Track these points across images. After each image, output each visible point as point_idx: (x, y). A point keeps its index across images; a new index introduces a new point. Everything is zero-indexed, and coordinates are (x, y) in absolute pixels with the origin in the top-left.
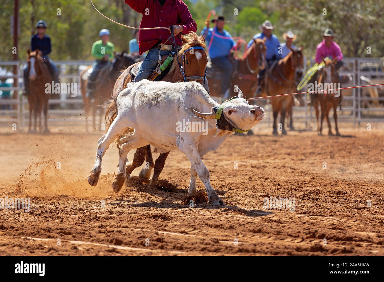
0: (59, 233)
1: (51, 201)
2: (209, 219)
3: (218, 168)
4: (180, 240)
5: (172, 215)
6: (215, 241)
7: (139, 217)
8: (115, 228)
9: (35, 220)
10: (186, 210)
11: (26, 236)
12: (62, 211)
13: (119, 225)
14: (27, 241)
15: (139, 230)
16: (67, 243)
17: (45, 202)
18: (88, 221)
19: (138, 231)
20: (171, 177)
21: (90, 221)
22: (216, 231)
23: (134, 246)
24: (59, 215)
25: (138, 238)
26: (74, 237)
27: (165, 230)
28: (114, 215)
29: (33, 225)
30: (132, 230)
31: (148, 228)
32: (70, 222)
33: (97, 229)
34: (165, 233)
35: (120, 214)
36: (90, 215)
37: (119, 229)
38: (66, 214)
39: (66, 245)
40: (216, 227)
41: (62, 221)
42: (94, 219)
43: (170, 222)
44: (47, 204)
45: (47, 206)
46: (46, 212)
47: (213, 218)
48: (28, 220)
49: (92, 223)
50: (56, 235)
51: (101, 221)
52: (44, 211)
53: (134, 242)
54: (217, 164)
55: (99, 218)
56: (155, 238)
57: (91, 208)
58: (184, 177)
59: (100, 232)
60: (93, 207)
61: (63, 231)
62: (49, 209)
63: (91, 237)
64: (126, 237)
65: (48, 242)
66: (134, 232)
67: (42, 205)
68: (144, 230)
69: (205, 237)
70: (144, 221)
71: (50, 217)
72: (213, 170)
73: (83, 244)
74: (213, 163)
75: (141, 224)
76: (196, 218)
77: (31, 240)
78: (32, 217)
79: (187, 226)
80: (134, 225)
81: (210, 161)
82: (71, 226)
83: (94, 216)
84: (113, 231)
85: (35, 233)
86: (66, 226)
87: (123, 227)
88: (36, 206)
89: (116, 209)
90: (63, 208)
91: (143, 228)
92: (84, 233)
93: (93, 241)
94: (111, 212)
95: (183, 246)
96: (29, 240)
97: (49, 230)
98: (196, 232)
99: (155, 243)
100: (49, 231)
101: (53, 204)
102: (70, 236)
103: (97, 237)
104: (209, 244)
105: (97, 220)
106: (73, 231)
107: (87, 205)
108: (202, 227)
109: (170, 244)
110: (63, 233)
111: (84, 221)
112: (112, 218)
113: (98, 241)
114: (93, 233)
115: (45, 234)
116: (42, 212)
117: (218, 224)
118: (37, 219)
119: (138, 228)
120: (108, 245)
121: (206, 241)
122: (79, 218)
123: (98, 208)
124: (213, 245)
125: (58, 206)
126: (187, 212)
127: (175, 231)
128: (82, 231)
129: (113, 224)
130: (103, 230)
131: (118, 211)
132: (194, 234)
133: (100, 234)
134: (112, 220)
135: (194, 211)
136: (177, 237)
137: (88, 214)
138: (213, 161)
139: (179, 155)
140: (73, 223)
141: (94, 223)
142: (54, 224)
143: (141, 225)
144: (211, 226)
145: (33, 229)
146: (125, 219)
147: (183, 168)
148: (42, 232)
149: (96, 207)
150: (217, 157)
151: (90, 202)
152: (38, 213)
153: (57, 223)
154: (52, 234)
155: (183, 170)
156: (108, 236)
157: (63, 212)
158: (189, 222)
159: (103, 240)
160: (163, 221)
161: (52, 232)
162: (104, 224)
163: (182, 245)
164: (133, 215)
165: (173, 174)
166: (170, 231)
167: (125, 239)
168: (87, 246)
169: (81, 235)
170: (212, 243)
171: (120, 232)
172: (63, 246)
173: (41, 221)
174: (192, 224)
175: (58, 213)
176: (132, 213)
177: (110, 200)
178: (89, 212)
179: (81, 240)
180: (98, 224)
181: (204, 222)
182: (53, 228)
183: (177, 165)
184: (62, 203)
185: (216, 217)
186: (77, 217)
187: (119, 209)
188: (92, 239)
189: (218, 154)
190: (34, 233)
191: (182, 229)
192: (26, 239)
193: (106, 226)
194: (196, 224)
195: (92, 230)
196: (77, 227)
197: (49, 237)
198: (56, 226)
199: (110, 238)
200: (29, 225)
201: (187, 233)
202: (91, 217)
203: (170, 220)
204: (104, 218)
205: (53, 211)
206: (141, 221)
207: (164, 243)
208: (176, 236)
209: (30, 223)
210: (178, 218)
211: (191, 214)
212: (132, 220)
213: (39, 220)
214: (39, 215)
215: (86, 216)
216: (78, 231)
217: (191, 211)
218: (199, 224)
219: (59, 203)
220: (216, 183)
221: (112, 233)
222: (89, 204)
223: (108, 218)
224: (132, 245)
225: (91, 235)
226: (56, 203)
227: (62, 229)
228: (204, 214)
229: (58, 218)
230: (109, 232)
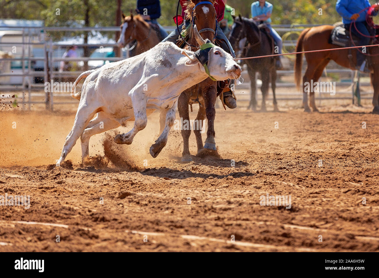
0: (169, 226)
1: (160, 190)
2: (343, 211)
3: (354, 152)
4: (310, 235)
5: (300, 206)
6: (351, 236)
7: (262, 208)
8: (234, 220)
9: (142, 211)
10: (317, 200)
11: (131, 229)
12: (173, 200)
13: (238, 217)
14: (132, 235)
15: (262, 223)
16: (179, 238)
17: (153, 191)
18: (202, 213)
19: (261, 225)
20: (298, 162)
21: (205, 212)
22: (352, 225)
23: (257, 241)
24: (169, 206)
25: (261, 233)
26: (186, 231)
27: (292, 224)
28: (232, 206)
29: (139, 217)
30: (254, 223)
31: (272, 221)
32: (181, 214)
33: (214, 222)
34: (292, 227)
35: (240, 204)
36: (205, 206)
37: (239, 222)
38: (177, 204)
39: (177, 240)
40: (352, 220)
41: (172, 212)
42: (209, 210)
43: (297, 215)
44: (155, 193)
45: (155, 195)
46: (154, 202)
47: (348, 210)
48: (134, 211)
49: (207, 214)
50: (165, 229)
51: (218, 213)
52: (152, 200)
53: (256, 237)
54: (352, 146)
55: (215, 209)
56: (280, 233)
57: (205, 197)
58: (314, 162)
59: (217, 225)
60: (209, 196)
61: (174, 224)
62: (158, 199)
63: (206, 231)
64: (247, 231)
65: (157, 237)
66: (256, 226)
67: (149, 194)
68: (268, 223)
69: (338, 232)
70: (267, 213)
71: (159, 207)
72: (348, 154)
73: (197, 240)
74: (348, 146)
75: (264, 216)
76: (328, 210)
77: (137, 235)
78: (138, 208)
79: (318, 220)
80: (256, 217)
81: (345, 143)
82: (183, 218)
83: (210, 206)
84: (231, 225)
85: (142, 226)
86: (177, 218)
87: (244, 220)
88: (143, 195)
89: (235, 199)
90: (174, 198)
91: (266, 221)
92: (198, 227)
93: (208, 236)
94: (229, 203)
95: (313, 243)
96: (134, 234)
97: (158, 222)
98: (328, 225)
99: (280, 238)
100: (157, 224)
101: (162, 193)
102: (182, 230)
103: (213, 231)
104: (344, 240)
105: (213, 211)
106: (185, 224)
107: (201, 195)
108: (336, 220)
109: (297, 240)
110: (174, 226)
111: (198, 212)
112: (230, 209)
113: (215, 236)
114: (208, 226)
115: (152, 227)
116: (150, 202)
117: (354, 216)
118: (144, 210)
119: (261, 221)
120: (226, 240)
121: (340, 237)
122: (192, 209)
123: (214, 197)
124: (348, 242)
125: (168, 195)
126: (318, 202)
127: (303, 224)
128: (196, 225)
129: (232, 216)
130: (220, 223)
131: (238, 202)
132: (326, 228)
133: (216, 228)
134: (231, 211)
135: (326, 201)
136: (306, 232)
137: (202, 204)
138: (348, 143)
139: (308, 137)
140: (185, 215)
141: (210, 214)
142: (164, 215)
143: (265, 218)
144: (345, 219)
145: (139, 221)
146: (246, 211)
147: (313, 151)
148: (150, 225)
149: (212, 197)
150: (352, 139)
151: (204, 191)
152: (144, 202)
153: (167, 215)
154: (161, 228)
155: (313, 154)
156: (225, 230)
157: (174, 202)
158: (320, 214)
159: (220, 235)
160: (289, 213)
161: (161, 225)
162: (221, 216)
163: (312, 241)
164: (255, 206)
165: (301, 158)
166: (298, 225)
167: (246, 234)
168: (201, 241)
169: (195, 228)
170: (347, 239)
171: (240, 225)
172: (173, 241)
173: (148, 212)
174: (324, 217)
175: (168, 203)
176: (254, 204)
177: (228, 188)
178: (203, 202)
179: (195, 235)
180: (214, 216)
181: (337, 214)
182: (162, 221)
183: (306, 147)
184: (173, 191)
185: (351, 208)
186: (190, 208)
187: (238, 199)
188: (207, 233)
189: (353, 135)
190: (140, 226)
191: (312, 223)
192: (131, 233)
193: (223, 219)
194: (328, 217)
195: (208, 223)
196: (190, 219)
197: (158, 231)
198: (166, 218)
199: (228, 233)
200: (135, 217)
201: (317, 227)
202: (207, 208)
203: (297, 211)
204: (221, 209)
205: (162, 201)
206: (263, 212)
207: (290, 239)
208: (304, 230)
209: (136, 215)
210: (308, 210)
211: (323, 205)
212: (254, 212)
213: (146, 211)
214: (146, 205)
215: (200, 207)
216: (192, 224)
217: (323, 201)
218: (331, 217)
219: (168, 192)
220: (351, 168)
221: (231, 227)
222: (204, 192)
223: (225, 210)
224: (254, 241)
225: (207, 228)
226: (165, 192)
227: (172, 222)
228: (338, 205)
229: (168, 209)
230: (227, 225)
